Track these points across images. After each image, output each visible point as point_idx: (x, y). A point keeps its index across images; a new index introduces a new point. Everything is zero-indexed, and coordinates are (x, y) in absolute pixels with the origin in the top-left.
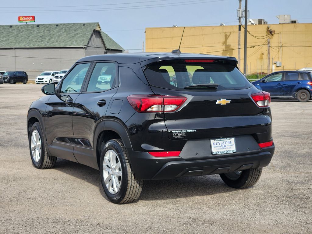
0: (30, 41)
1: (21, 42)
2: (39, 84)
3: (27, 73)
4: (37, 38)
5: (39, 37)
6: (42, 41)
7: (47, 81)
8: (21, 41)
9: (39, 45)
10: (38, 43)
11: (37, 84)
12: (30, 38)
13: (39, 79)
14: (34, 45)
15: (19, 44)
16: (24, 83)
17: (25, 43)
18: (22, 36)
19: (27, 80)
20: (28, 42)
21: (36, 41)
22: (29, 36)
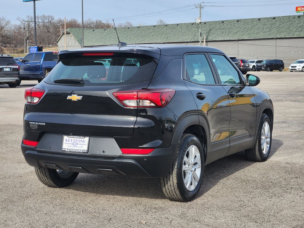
0: (290, 31)
1: (282, 32)
2: (292, 71)
3: (283, 61)
4: (297, 28)
5: (299, 27)
6: (301, 31)
7: (299, 69)
8: (282, 31)
9: (298, 35)
10: (297, 33)
11: (291, 71)
12: (291, 28)
13: (292, 67)
14: (293, 35)
15: (280, 34)
16: (280, 71)
17: (285, 33)
18: (283, 27)
19: (283, 68)
20: (288, 33)
21: (296, 31)
22: (290, 27)
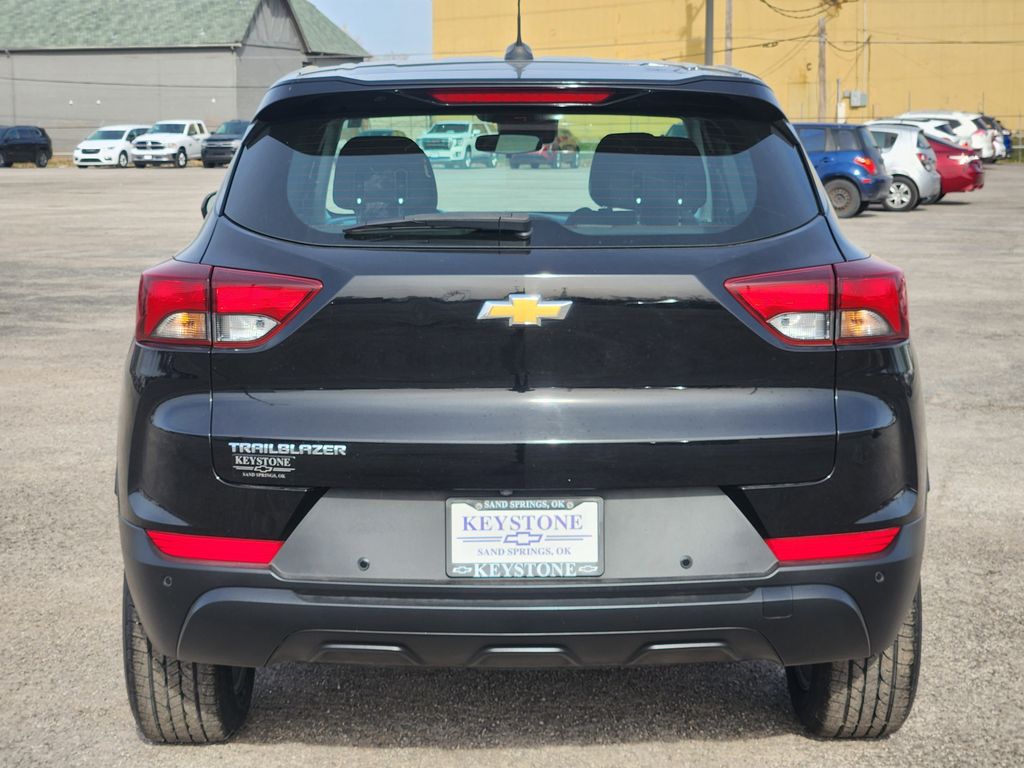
0: (58, 26)
1: (30, 30)
2: (86, 167)
3: (47, 131)
4: (81, 18)
5: (89, 15)
6: (98, 27)
7: (110, 159)
8: (32, 27)
9: (86, 41)
10: (84, 34)
11: (80, 167)
12: (59, 18)
13: (85, 151)
14: (71, 42)
15: (22, 37)
16: (41, 165)
17: (42, 35)
18: (32, 13)
19: (49, 155)
20: (52, 31)
21: (78, 29)
22: (56, 13)
